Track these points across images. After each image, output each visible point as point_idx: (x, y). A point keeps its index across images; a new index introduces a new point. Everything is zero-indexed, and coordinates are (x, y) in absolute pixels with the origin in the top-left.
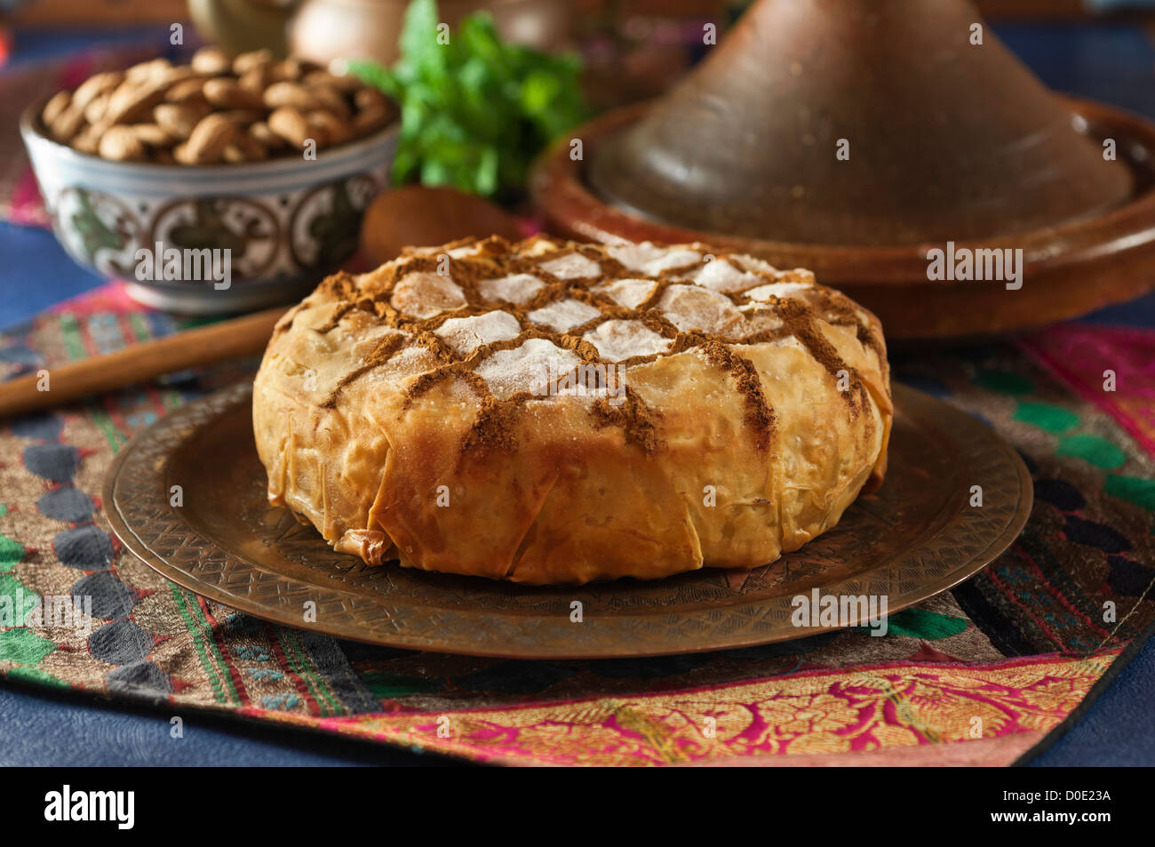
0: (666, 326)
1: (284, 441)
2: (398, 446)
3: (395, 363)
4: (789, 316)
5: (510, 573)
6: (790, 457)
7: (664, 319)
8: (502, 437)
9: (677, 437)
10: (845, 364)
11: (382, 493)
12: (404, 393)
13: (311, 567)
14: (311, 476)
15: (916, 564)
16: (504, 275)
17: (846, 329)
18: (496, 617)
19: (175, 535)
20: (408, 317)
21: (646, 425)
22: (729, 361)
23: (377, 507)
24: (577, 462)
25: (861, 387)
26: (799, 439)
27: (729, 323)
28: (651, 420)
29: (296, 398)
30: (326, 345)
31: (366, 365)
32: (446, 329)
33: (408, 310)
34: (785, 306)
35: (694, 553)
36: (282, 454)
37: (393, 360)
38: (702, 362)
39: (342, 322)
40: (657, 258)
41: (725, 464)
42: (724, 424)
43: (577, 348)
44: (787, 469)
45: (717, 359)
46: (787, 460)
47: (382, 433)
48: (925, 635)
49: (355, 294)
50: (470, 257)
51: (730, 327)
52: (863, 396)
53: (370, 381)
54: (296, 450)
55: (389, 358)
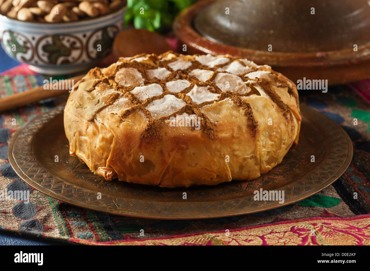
0: (217, 89)
1: (75, 133)
2: (117, 137)
3: (116, 104)
4: (263, 85)
5: (160, 184)
6: (264, 139)
7: (216, 86)
8: (156, 134)
9: (222, 134)
10: (284, 103)
11: (111, 154)
12: (119, 117)
13: (85, 181)
14: (85, 146)
15: (311, 179)
16: (157, 68)
17: (284, 89)
18: (155, 203)
19: (34, 169)
20: (121, 86)
21: (210, 129)
22: (241, 103)
23: (110, 159)
24: (184, 143)
25: (290, 112)
26: (267, 133)
27: (240, 88)
28: (212, 127)
29: (80, 117)
30: (90, 97)
31: (105, 105)
32: (135, 91)
33: (121, 83)
34: (261, 81)
35: (228, 176)
36: (74, 138)
37: (116, 103)
38: (231, 104)
39: (96, 88)
40: (213, 60)
41: (240, 143)
42: (240, 128)
43: (184, 98)
44: (263, 144)
45: (236, 103)
46: (263, 141)
47: (111, 132)
48: (325, 206)
49: (101, 76)
50: (144, 60)
51: (240, 89)
52: (291, 115)
53: (107, 111)
54: (79, 137)
55: (114, 102)
